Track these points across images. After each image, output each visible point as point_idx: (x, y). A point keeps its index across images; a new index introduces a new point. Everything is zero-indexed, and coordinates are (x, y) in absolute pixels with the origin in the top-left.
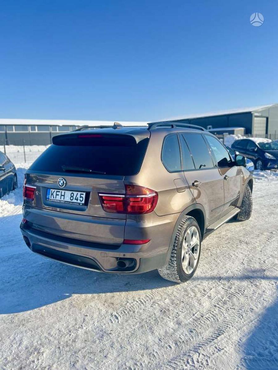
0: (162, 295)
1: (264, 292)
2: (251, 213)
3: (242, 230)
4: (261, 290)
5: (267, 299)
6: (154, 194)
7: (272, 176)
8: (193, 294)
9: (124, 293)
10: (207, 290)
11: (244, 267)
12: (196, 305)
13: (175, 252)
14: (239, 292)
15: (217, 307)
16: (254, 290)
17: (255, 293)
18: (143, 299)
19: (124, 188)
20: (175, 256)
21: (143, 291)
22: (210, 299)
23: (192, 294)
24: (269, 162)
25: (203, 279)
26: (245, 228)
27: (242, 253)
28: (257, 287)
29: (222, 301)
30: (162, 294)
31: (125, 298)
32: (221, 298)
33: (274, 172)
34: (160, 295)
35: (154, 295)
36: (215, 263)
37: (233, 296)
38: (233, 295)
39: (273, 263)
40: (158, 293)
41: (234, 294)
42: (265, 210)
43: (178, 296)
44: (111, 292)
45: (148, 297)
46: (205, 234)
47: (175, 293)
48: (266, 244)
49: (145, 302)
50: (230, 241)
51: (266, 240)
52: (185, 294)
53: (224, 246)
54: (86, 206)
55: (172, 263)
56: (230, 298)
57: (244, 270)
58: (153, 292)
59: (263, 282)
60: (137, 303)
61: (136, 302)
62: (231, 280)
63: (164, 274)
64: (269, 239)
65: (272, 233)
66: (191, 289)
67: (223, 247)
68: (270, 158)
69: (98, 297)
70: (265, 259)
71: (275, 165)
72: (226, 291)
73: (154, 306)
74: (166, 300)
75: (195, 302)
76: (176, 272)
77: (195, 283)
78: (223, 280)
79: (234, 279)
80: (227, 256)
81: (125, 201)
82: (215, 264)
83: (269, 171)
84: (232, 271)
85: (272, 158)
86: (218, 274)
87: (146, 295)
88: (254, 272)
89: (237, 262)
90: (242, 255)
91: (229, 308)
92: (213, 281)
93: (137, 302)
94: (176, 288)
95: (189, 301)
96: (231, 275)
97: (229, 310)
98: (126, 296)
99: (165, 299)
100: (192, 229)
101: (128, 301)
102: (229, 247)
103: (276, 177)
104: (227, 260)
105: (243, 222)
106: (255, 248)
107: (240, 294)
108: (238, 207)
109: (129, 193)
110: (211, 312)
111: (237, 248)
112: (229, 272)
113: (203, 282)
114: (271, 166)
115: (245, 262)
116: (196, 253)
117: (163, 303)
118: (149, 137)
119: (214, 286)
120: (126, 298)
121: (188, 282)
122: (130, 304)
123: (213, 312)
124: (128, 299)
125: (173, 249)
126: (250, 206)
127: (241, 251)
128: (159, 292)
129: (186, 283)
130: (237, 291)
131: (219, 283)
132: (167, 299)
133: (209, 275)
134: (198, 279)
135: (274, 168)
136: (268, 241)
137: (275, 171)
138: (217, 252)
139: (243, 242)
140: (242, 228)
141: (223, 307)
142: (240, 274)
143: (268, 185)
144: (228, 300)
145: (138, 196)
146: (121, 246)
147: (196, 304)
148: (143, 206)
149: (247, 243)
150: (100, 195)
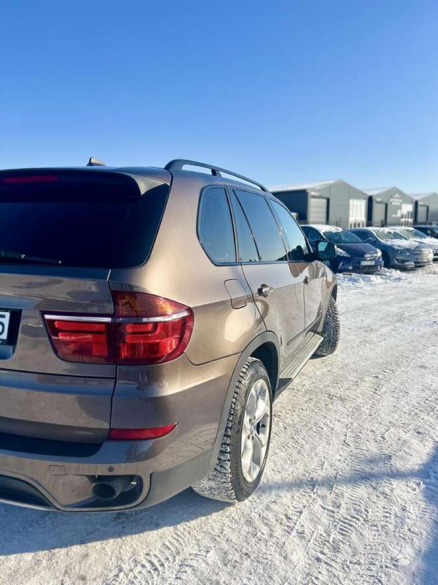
0: (198, 540)
1: (404, 510)
2: (338, 342)
3: (327, 373)
4: (396, 505)
5: (416, 530)
6: (185, 314)
7: (348, 282)
8: (265, 530)
9: (111, 541)
10: (292, 514)
11: (351, 452)
12: (277, 563)
13: (228, 442)
14: (357, 516)
15: (323, 564)
16: (384, 508)
17: (388, 515)
18: (157, 557)
19: (111, 299)
20: (229, 450)
21: (155, 532)
22: (304, 540)
23: (264, 532)
24: (341, 261)
25: (279, 486)
26: (331, 370)
27: (339, 421)
28: (387, 498)
29: (328, 541)
30: (199, 537)
31: (113, 558)
32: (324, 535)
33: (348, 276)
34: (196, 539)
35: (181, 541)
36: (295, 446)
37: (347, 526)
38: (348, 524)
39: (399, 439)
40: (190, 533)
41: (347, 521)
42: (353, 337)
43: (234, 537)
44: (82, 542)
45: (169, 549)
46: (278, 391)
47: (227, 530)
48: (374, 399)
49: (162, 565)
50: (311, 397)
51: (372, 391)
52: (248, 533)
53: (304, 408)
54: (12, 345)
55: (222, 467)
56: (344, 532)
57: (353, 458)
58: (179, 533)
59: (395, 484)
60: (144, 571)
61: (139, 568)
62: (335, 485)
63: (202, 488)
64: (376, 390)
65: (377, 377)
66: (260, 516)
67: (303, 410)
68: (342, 255)
69: (50, 559)
70: (383, 430)
71: (350, 265)
72: (332, 514)
73: (184, 576)
74: (209, 555)
75: (272, 553)
76: (230, 484)
77: (266, 499)
78: (319, 485)
79: (339, 482)
80: (314, 429)
81: (112, 333)
82: (297, 448)
83: (341, 275)
84: (330, 461)
85: (345, 255)
86: (305, 470)
87: (164, 544)
88: (371, 461)
89: (335, 441)
90: (339, 423)
91: (348, 563)
92: (301, 490)
93: (143, 566)
94: (227, 517)
95: (259, 551)
96: (331, 472)
97: (348, 567)
98: (117, 552)
99: (208, 552)
100: (259, 384)
101: (123, 565)
102: (313, 408)
103: (353, 284)
104: (315, 436)
105: (324, 358)
106: (358, 408)
107: (361, 519)
108: (318, 333)
109: (124, 313)
110: (313, 578)
111: (329, 410)
112: (325, 465)
113: (281, 494)
114: (342, 267)
115: (349, 440)
116: (264, 433)
117: (204, 565)
118: (169, 184)
119: (305, 502)
120: (116, 557)
121: (250, 498)
122: (127, 575)
123: (317, 578)
124: (123, 561)
125: (225, 435)
126: (337, 331)
127: (337, 417)
128: (192, 533)
129: (246, 501)
130: (353, 513)
131: (312, 494)
132: (211, 552)
133: (289, 475)
134: (269, 488)
135: (348, 270)
136: (377, 394)
137: (350, 275)
138: (293, 420)
139: (335, 398)
140: (325, 370)
141: (336, 562)
142: (347, 467)
143: (346, 296)
144: (341, 539)
145: (145, 320)
146: (103, 445)
147: (277, 559)
148: (158, 343)
149: (341, 399)
150: (47, 317)
